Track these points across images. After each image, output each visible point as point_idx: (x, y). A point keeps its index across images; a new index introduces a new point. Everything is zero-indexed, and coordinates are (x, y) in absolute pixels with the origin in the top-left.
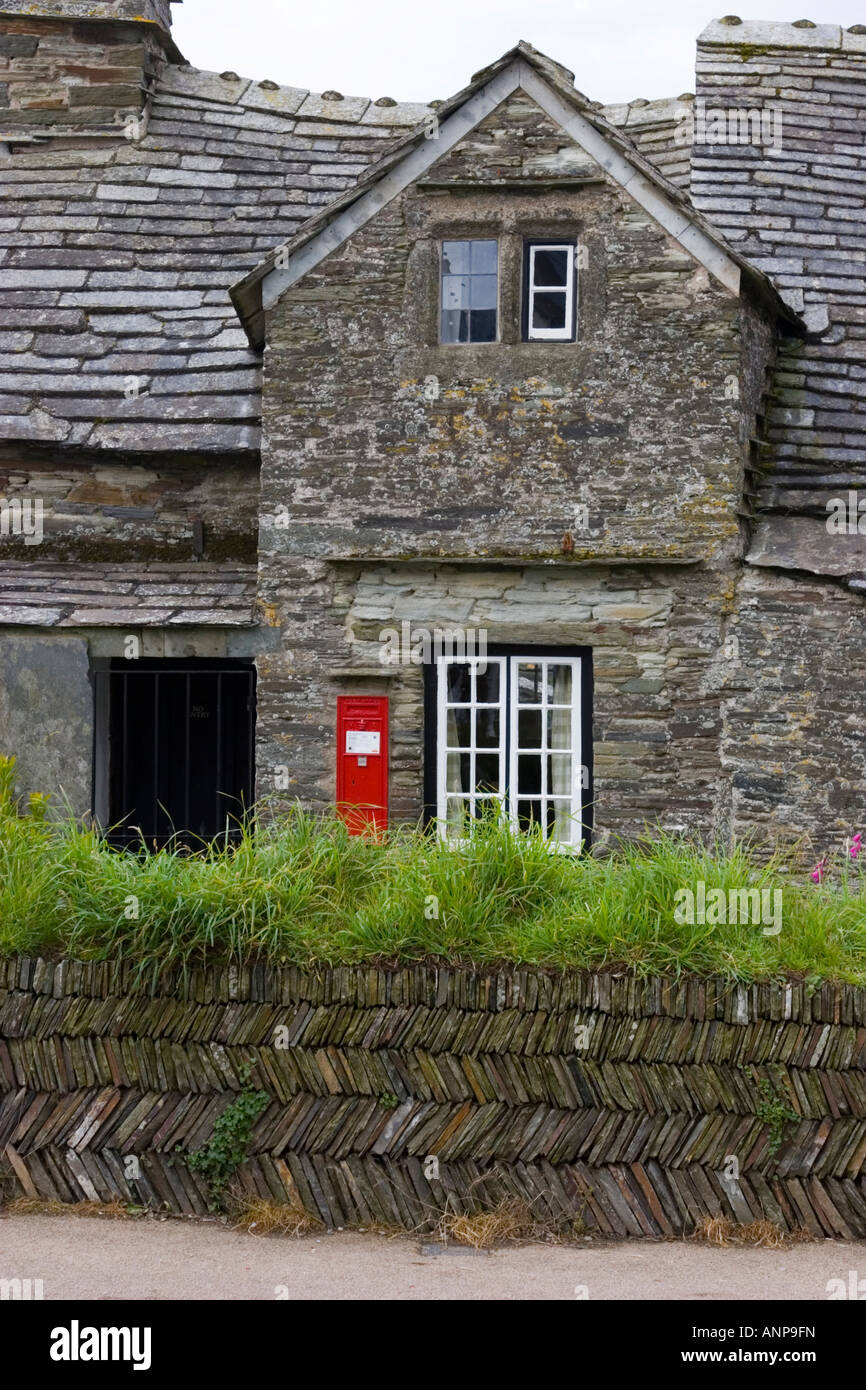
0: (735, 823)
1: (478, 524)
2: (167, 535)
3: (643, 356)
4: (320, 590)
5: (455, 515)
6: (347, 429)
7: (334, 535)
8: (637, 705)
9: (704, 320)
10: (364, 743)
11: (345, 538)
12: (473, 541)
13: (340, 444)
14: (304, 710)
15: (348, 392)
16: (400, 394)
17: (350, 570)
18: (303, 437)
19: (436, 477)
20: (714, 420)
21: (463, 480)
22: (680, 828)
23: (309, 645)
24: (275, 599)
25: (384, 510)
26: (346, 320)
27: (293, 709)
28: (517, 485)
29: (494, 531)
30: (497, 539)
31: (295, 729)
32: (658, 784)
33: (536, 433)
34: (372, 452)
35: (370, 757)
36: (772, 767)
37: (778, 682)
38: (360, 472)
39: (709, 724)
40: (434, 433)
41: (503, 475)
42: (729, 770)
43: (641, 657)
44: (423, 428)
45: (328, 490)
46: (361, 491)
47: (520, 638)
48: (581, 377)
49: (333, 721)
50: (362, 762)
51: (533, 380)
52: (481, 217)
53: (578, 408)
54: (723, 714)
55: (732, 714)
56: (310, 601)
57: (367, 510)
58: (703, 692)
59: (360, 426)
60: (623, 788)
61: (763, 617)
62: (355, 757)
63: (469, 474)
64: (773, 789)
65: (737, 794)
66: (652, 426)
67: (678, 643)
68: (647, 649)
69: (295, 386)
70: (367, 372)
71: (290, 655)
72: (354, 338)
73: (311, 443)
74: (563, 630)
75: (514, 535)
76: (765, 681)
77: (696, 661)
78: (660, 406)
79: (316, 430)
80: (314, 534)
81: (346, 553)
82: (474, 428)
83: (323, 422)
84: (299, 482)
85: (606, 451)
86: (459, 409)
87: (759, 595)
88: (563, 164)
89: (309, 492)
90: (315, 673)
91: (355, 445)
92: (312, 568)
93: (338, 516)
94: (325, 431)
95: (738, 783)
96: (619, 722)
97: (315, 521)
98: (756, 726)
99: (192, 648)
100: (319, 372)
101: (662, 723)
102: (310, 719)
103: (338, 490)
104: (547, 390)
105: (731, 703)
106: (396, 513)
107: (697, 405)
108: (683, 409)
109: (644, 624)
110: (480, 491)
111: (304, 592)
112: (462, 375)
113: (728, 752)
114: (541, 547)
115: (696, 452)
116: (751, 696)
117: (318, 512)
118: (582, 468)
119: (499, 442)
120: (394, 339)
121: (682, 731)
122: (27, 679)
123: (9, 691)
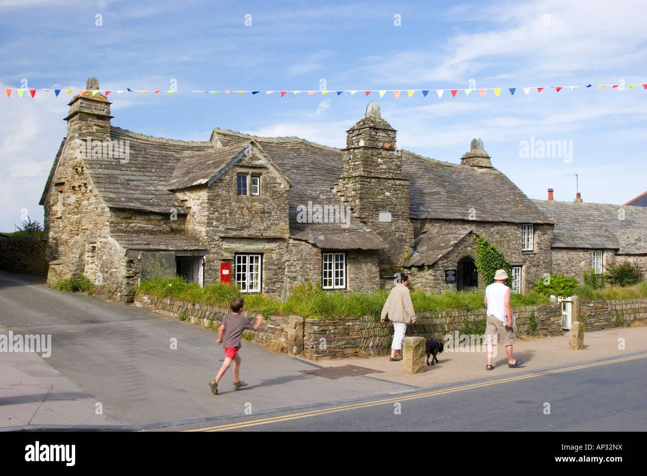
0: (288, 285)
1: (246, 230)
2: (164, 229)
3: (274, 199)
4: (218, 242)
5: (242, 228)
6: (223, 211)
7: (221, 232)
8: (272, 264)
9: (283, 194)
10: (226, 272)
11: (222, 232)
12: (245, 234)
13: (222, 214)
14: (214, 266)
15: (223, 204)
16: (232, 205)
17: (223, 238)
18: (215, 212)
19: (239, 221)
20: (285, 212)
21: (244, 222)
23: (215, 253)
24: (210, 244)
25: (230, 227)
26: (223, 190)
27: (212, 266)
28: (253, 223)
29: (249, 231)
30: (249, 233)
31: (212, 270)
32: (275, 278)
33: (256, 213)
34: (228, 216)
35: (227, 275)
36: (294, 275)
37: (295, 259)
38: (225, 219)
39: (284, 267)
40: (239, 212)
41: (251, 221)
42: (287, 275)
43: (273, 255)
44: (237, 211)
45: (219, 223)
46: (225, 223)
48: (264, 203)
49: (220, 268)
50: (226, 276)
51: (256, 203)
52: (246, 172)
53: (263, 208)
54: (286, 265)
55: (288, 265)
56: (216, 244)
57: (227, 227)
58: (283, 261)
59: (225, 210)
60: (270, 279)
61: (293, 247)
62: (224, 275)
63: (245, 220)
64: (295, 278)
65: (288, 279)
66: (276, 212)
67: (279, 252)
68: (273, 253)
69: (213, 202)
70: (227, 200)
71: (212, 255)
72: (224, 193)
73: (216, 213)
74: (260, 250)
75: (252, 232)
76: (293, 259)
77: (282, 255)
78: (277, 209)
79: (217, 211)
80: (217, 231)
81: (223, 235)
82: (246, 212)
83: (219, 209)
84: (214, 221)
85: (268, 217)
86: (243, 208)
87: (292, 244)
88: (259, 163)
89: (216, 223)
90: (216, 259)
91: (224, 214)
92: (216, 238)
93: (221, 228)
94: (219, 211)
95: (289, 277)
96: (269, 267)
97: (217, 229)
98: (292, 267)
99: (193, 254)
100: (218, 200)
101: (276, 267)
102: (215, 268)
103: (221, 223)
104: (258, 205)
105: (287, 263)
106: (232, 227)
107: (283, 209)
108: (281, 209)
109: (273, 248)
110: (247, 224)
111: (214, 243)
112: (243, 201)
113: (287, 272)
114: (257, 234)
115: (283, 217)
116: (291, 262)
117: (218, 227)
118: (264, 220)
119: (250, 214)
120: (231, 194)
121: (279, 268)
122: (164, 261)
123: (160, 263)
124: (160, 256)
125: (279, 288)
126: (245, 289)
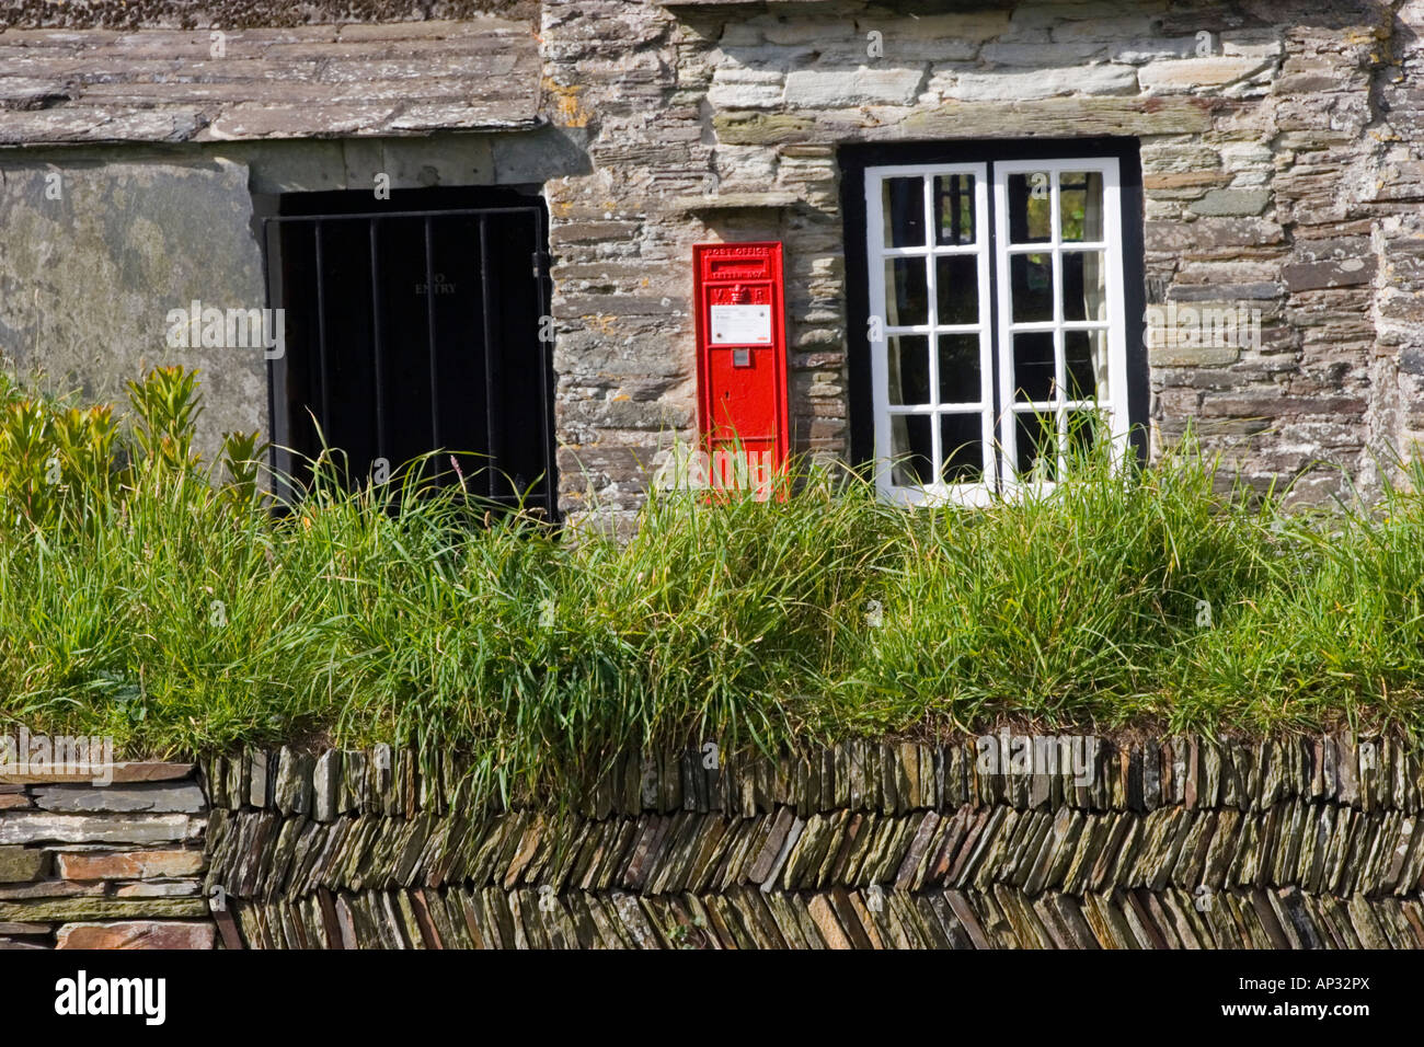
0: (1406, 435)
8: (1223, 237)
10: (742, 325)
14: (635, 272)
17: (707, 22)
22: (1307, 449)
23: (640, 157)
24: (576, 78)
27: (614, 272)
31: (623, 307)
32: (1265, 375)
35: (753, 349)
39: (1353, 265)
42: (1390, 344)
43: (1227, 151)
47: (1012, 127)
49: (688, 288)
50: (743, 360)
54: (1378, 245)
55: (1394, 244)
56: (638, 79)
58: (1341, 208)
60: (1202, 383)
62: (727, 349)
65: (1406, 385)
67: (1294, 123)
68: (1230, 137)
71: (606, 176)
74: (1089, 112)
90: (651, 206)
92: (638, 20)
95: (1408, 365)
96: (1192, 268)
99: (433, 170)
101: (1270, 266)
102: (645, 287)
105: (1392, 225)
109: (1231, 92)
111: (627, 64)
113: (1388, 312)
121: (1304, 279)
122: (145, 236)
123: (113, 258)
124: (106, 198)
125: (1307, 465)
126: (974, 476)
